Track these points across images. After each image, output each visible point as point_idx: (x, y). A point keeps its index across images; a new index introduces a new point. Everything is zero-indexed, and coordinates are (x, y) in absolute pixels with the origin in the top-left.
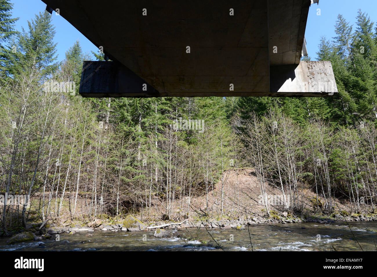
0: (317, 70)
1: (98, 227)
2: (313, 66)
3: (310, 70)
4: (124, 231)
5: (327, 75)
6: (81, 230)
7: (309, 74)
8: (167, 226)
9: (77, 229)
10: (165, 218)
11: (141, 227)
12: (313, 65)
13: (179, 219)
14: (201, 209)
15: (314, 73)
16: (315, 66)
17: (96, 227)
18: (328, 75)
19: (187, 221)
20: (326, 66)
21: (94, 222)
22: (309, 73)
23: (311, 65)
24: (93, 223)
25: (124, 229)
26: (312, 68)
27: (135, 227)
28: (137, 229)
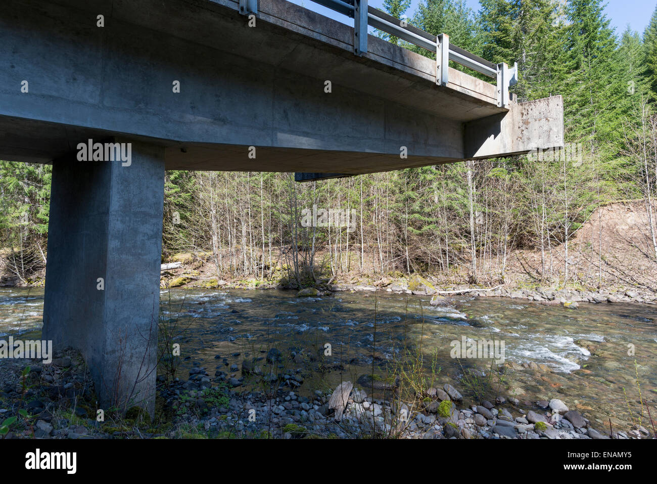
0: (535, 114)
1: (387, 286)
2: (529, 110)
3: (524, 117)
4: (409, 294)
5: (549, 121)
6: (365, 289)
7: (521, 124)
8: (468, 292)
9: (360, 288)
10: (472, 281)
11: (427, 291)
12: (531, 108)
13: (490, 284)
14: (537, 271)
15: (529, 120)
16: (533, 109)
17: (384, 286)
18: (550, 119)
19: (501, 288)
20: (551, 105)
21: (381, 281)
22: (521, 122)
23: (527, 108)
24: (379, 282)
25: (409, 292)
26: (528, 114)
27: (420, 290)
28: (423, 293)
